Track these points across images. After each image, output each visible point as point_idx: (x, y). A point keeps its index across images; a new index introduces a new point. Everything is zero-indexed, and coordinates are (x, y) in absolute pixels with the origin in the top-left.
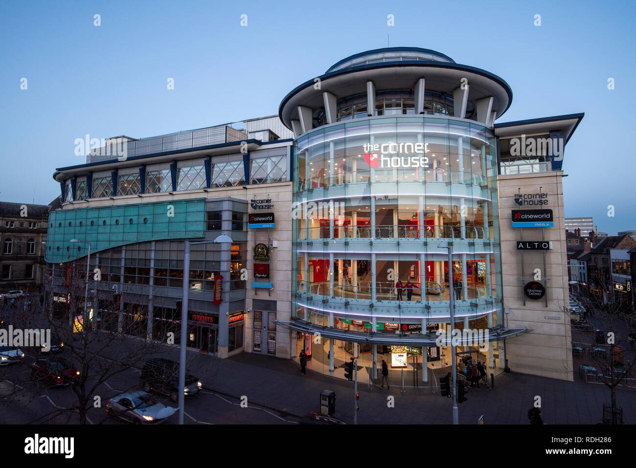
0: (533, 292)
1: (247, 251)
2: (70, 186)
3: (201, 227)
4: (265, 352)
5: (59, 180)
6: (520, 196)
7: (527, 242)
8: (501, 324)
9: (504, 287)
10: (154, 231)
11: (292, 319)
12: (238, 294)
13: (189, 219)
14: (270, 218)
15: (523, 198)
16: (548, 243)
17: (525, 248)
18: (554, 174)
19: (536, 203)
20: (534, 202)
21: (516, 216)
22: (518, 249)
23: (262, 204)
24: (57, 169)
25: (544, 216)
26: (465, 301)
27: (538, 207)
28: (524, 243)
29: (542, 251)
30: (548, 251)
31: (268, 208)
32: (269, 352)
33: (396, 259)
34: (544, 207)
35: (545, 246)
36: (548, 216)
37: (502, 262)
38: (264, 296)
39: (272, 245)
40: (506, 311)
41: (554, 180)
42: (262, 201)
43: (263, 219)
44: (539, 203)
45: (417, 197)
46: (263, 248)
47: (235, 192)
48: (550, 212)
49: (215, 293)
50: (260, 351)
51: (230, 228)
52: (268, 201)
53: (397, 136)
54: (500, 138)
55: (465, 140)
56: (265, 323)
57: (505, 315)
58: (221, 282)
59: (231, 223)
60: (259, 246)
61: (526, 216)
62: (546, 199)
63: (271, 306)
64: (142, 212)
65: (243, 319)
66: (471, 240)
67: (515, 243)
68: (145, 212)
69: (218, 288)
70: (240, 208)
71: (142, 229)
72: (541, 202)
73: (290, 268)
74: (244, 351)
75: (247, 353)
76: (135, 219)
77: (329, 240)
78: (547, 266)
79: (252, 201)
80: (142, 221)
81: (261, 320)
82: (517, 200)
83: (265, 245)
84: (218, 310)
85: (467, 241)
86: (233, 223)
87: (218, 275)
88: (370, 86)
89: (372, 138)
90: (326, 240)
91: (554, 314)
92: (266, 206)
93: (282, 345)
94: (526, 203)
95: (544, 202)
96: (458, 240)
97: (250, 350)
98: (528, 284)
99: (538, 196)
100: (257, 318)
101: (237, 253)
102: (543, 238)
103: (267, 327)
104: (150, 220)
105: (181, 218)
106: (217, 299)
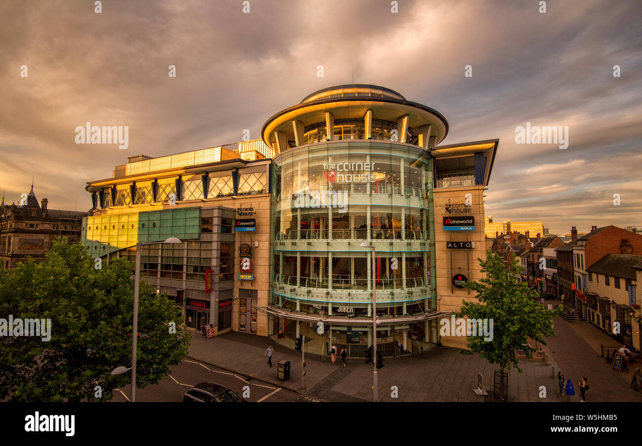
0: (459, 283)
1: (235, 250)
2: (99, 197)
3: (196, 230)
4: (248, 332)
5: (91, 192)
6: (450, 205)
7: (454, 243)
8: (435, 308)
9: (437, 279)
10: (161, 233)
11: (269, 304)
12: (226, 285)
13: (188, 224)
14: (252, 223)
15: (452, 207)
16: (470, 243)
17: (453, 247)
18: (477, 188)
19: (462, 211)
20: (460, 211)
21: (447, 222)
22: (448, 248)
23: (246, 212)
25: (468, 222)
26: (403, 289)
27: (464, 215)
28: (452, 243)
29: (466, 249)
30: (471, 250)
31: (251, 215)
32: (251, 331)
33: (352, 256)
34: (468, 214)
35: (468, 245)
36: (471, 222)
37: (436, 258)
38: (248, 286)
39: (254, 245)
40: (438, 298)
41: (477, 192)
42: (246, 209)
43: (247, 224)
44: (464, 211)
45: (365, 207)
46: (246, 247)
47: (226, 202)
49: (206, 283)
50: (244, 331)
51: (220, 232)
52: (251, 209)
53: (350, 156)
54: (436, 159)
55: (406, 160)
56: (249, 308)
57: (438, 301)
58: (212, 275)
59: (220, 227)
60: (244, 246)
61: (454, 222)
62: (469, 208)
63: (253, 294)
64: (151, 218)
65: (231, 305)
66: (409, 241)
67: (445, 244)
68: (156, 218)
69: (209, 280)
70: (228, 215)
71: (152, 232)
72: (466, 211)
73: (267, 264)
74: (232, 330)
75: (235, 332)
76: (146, 223)
77: (296, 241)
78: (470, 262)
79: (238, 209)
80: (151, 225)
81: (245, 305)
82: (447, 209)
83: (248, 245)
84: (210, 298)
85: (406, 241)
86: (222, 227)
87: (209, 269)
88: (327, 115)
89: (330, 159)
90: (294, 241)
92: (249, 213)
93: (261, 325)
94: (454, 211)
95: (468, 211)
96: (398, 241)
97: (237, 330)
98: (455, 276)
99: (463, 206)
100: (243, 304)
101: (227, 251)
102: (467, 239)
103: (250, 312)
104: (158, 225)
105: (181, 223)
106: (208, 288)
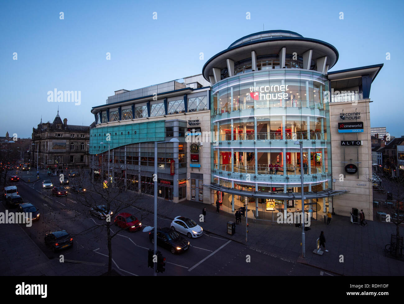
0: (350, 170)
1: (187, 148)
2: (99, 116)
3: (163, 135)
4: (197, 200)
5: (94, 113)
6: (344, 114)
7: (347, 141)
8: (331, 188)
9: (333, 167)
10: (140, 137)
11: (211, 183)
12: (183, 170)
13: (157, 131)
14: (199, 130)
15: (345, 115)
16: (360, 141)
17: (346, 145)
18: (365, 101)
19: (353, 118)
20: (352, 118)
21: (341, 126)
22: (342, 145)
23: (194, 123)
24: (92, 108)
25: (358, 126)
26: (309, 175)
27: (355, 121)
28: (345, 142)
29: (356, 146)
30: (360, 146)
31: (198, 124)
32: (199, 200)
33: (269, 151)
34: (358, 120)
35: (358, 143)
36: (360, 126)
37: (332, 153)
38: (196, 171)
39: (200, 144)
40: (334, 181)
41: (364, 104)
42: (194, 121)
43: (195, 130)
44: (355, 118)
45: (281, 117)
46: (195, 146)
47: (180, 116)
48: (362, 123)
49: (171, 169)
50: (195, 200)
51: (178, 136)
52: (197, 121)
53: (270, 82)
54: (331, 81)
55: (310, 83)
56: (197, 186)
57: (333, 183)
58: (174, 164)
59: (178, 133)
60: (193, 145)
61: (347, 126)
62: (359, 116)
63: (200, 176)
64: (133, 128)
65: (186, 183)
66: (313, 141)
67: (340, 142)
68: (135, 128)
69: (173, 167)
70: (182, 125)
71: (134, 137)
72: (356, 118)
73: (210, 156)
74: (186, 199)
75: (189, 201)
76: (130, 131)
77: (231, 141)
78: (359, 155)
79: (189, 121)
80: (134, 132)
81: (195, 183)
82: (341, 117)
83: (196, 144)
84: (173, 179)
85: (311, 141)
86: (179, 133)
87: (172, 160)
88: (253, 54)
89: (255, 84)
90: (229, 141)
91: (363, 183)
92: (196, 123)
93: (206, 197)
94: (347, 118)
95: (358, 118)
96: (305, 140)
97: (190, 199)
98: (347, 165)
99: (354, 114)
100: (193, 183)
101: (182, 149)
102: (357, 139)
103: (198, 188)
104: (137, 133)
105: (152, 131)
106: (172, 172)
